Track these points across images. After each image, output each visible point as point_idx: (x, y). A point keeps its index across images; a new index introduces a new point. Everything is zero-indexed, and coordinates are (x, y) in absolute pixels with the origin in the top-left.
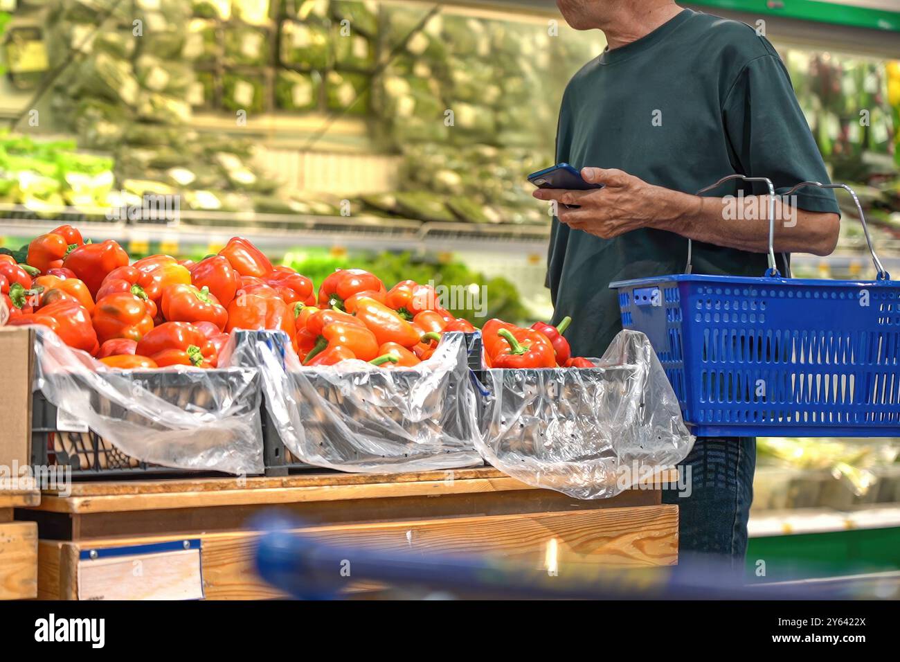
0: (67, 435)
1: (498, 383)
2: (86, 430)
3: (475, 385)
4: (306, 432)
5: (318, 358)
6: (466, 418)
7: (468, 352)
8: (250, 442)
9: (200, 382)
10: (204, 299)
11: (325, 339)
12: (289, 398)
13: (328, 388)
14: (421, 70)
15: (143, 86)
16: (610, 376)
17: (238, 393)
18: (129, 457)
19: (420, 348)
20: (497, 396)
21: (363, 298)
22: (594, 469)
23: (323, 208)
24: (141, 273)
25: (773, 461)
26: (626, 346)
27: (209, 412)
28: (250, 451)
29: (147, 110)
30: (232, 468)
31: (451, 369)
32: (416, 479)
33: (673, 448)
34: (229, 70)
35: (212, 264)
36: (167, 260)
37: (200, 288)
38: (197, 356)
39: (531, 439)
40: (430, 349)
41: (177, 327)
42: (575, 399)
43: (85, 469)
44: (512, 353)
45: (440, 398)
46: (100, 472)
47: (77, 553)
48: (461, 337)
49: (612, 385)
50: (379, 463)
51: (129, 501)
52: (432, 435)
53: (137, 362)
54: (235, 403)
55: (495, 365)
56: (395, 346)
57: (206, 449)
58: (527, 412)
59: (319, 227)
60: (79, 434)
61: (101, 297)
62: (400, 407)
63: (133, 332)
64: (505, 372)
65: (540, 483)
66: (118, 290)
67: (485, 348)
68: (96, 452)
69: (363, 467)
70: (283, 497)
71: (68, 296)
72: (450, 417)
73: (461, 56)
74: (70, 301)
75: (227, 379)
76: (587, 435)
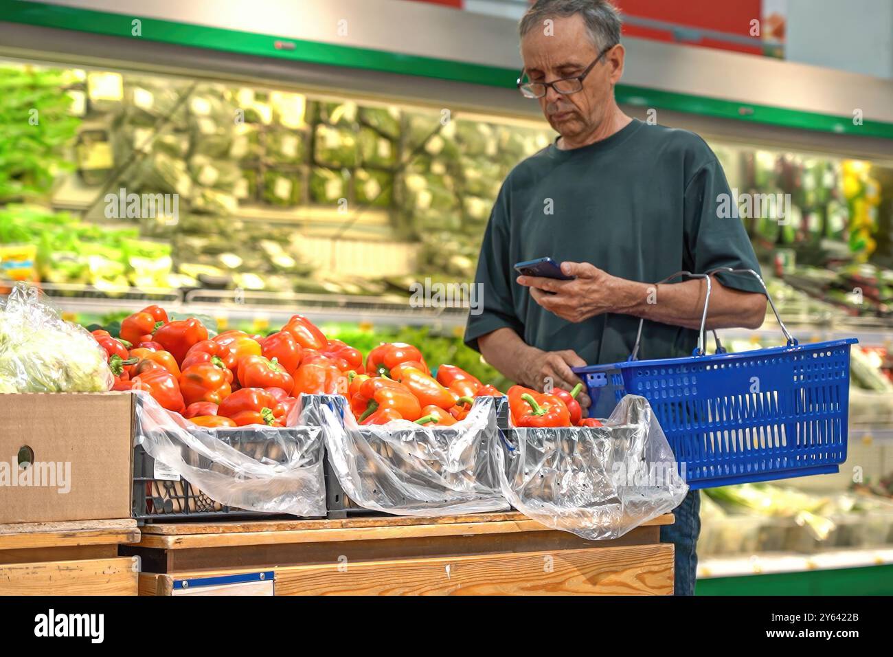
0: (162, 483)
1: (523, 440)
2: (178, 479)
3: (503, 441)
4: (362, 481)
5: (371, 418)
6: (496, 469)
7: (497, 413)
8: (315, 489)
9: (273, 439)
10: (274, 368)
11: (376, 402)
12: (348, 452)
13: (380, 444)
14: (438, 168)
15: (196, 182)
16: (617, 434)
17: (305, 448)
18: (214, 502)
19: (457, 410)
20: (522, 451)
21: (406, 368)
22: (602, 514)
23: (353, 289)
24: (219, 346)
25: (744, 510)
26: (630, 408)
27: (281, 464)
28: (314, 497)
29: (199, 202)
30: (300, 512)
31: (483, 428)
32: (454, 521)
33: (669, 495)
34: (271, 168)
35: (279, 339)
36: (241, 335)
37: (270, 359)
38: (270, 417)
39: (549, 487)
40: (464, 411)
41: (252, 392)
42: (587, 454)
43: (177, 512)
44: (533, 414)
45: (473, 452)
46: (190, 515)
47: (171, 583)
48: (491, 401)
49: (618, 442)
50: (423, 507)
51: (214, 539)
52: (467, 484)
53: (219, 422)
54: (303, 457)
55: (520, 425)
56: (435, 408)
57: (278, 495)
58: (546, 464)
59: (350, 305)
60: (172, 482)
61: (185, 368)
62: (441, 460)
63: (214, 396)
64: (528, 431)
65: (557, 525)
66: (201, 361)
67: (512, 411)
68: (186, 498)
69: (409, 511)
70: (343, 536)
71: (159, 366)
72: (482, 469)
73: (472, 156)
74: (161, 370)
75: (295, 436)
76: (596, 484)
